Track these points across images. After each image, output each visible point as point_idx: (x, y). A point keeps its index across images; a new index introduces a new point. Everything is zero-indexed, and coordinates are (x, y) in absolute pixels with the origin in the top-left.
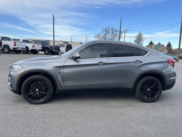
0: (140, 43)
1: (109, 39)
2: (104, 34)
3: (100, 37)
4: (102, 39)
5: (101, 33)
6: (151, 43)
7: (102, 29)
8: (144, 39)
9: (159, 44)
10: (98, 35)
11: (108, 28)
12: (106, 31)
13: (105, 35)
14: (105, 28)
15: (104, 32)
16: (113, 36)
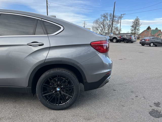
0: (137, 28)
1: (107, 24)
2: (102, 19)
3: (98, 23)
4: (101, 24)
5: (99, 18)
6: (149, 28)
7: (101, 15)
8: (141, 24)
9: (157, 29)
10: (97, 21)
11: (106, 14)
12: (104, 17)
13: (104, 20)
14: (104, 14)
15: (103, 18)
16: (111, 21)
